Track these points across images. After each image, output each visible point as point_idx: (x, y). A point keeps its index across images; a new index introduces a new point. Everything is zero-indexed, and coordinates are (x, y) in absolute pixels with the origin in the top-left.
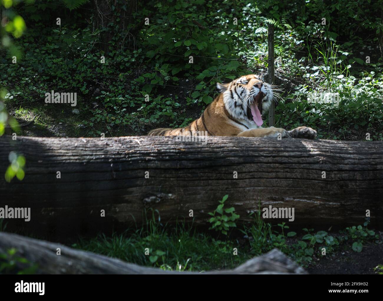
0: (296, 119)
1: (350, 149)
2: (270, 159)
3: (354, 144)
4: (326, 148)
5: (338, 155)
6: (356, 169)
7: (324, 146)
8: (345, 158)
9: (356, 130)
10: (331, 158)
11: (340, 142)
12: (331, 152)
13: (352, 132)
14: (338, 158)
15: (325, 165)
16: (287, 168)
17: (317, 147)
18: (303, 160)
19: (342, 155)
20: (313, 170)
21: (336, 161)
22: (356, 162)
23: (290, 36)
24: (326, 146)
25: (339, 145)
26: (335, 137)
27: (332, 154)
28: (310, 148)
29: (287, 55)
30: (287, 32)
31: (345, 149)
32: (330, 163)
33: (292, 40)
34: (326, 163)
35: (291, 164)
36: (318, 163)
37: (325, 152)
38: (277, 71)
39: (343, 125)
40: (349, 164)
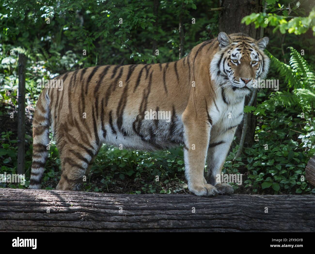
0: (50, 166)
1: (116, 203)
2: (21, 215)
3: (121, 197)
4: (89, 203)
5: (102, 210)
6: (124, 227)
7: (87, 199)
8: (111, 214)
9: (121, 180)
10: (93, 213)
11: (106, 195)
12: (95, 207)
13: (116, 182)
14: (102, 214)
15: (88, 223)
16: (41, 226)
17: (78, 201)
18: (61, 216)
19: (107, 211)
20: (72, 228)
21: (100, 218)
22: (124, 219)
23: (42, 69)
24: (89, 200)
25: (104, 198)
26: (97, 189)
27: (96, 209)
28: (70, 202)
29: (39, 90)
30: (39, 64)
31: (111, 203)
32: (93, 219)
33: (45, 73)
34: (88, 220)
35: (46, 221)
36: (78, 219)
37: (87, 206)
38: (27, 110)
39: (106, 175)
40: (115, 221)
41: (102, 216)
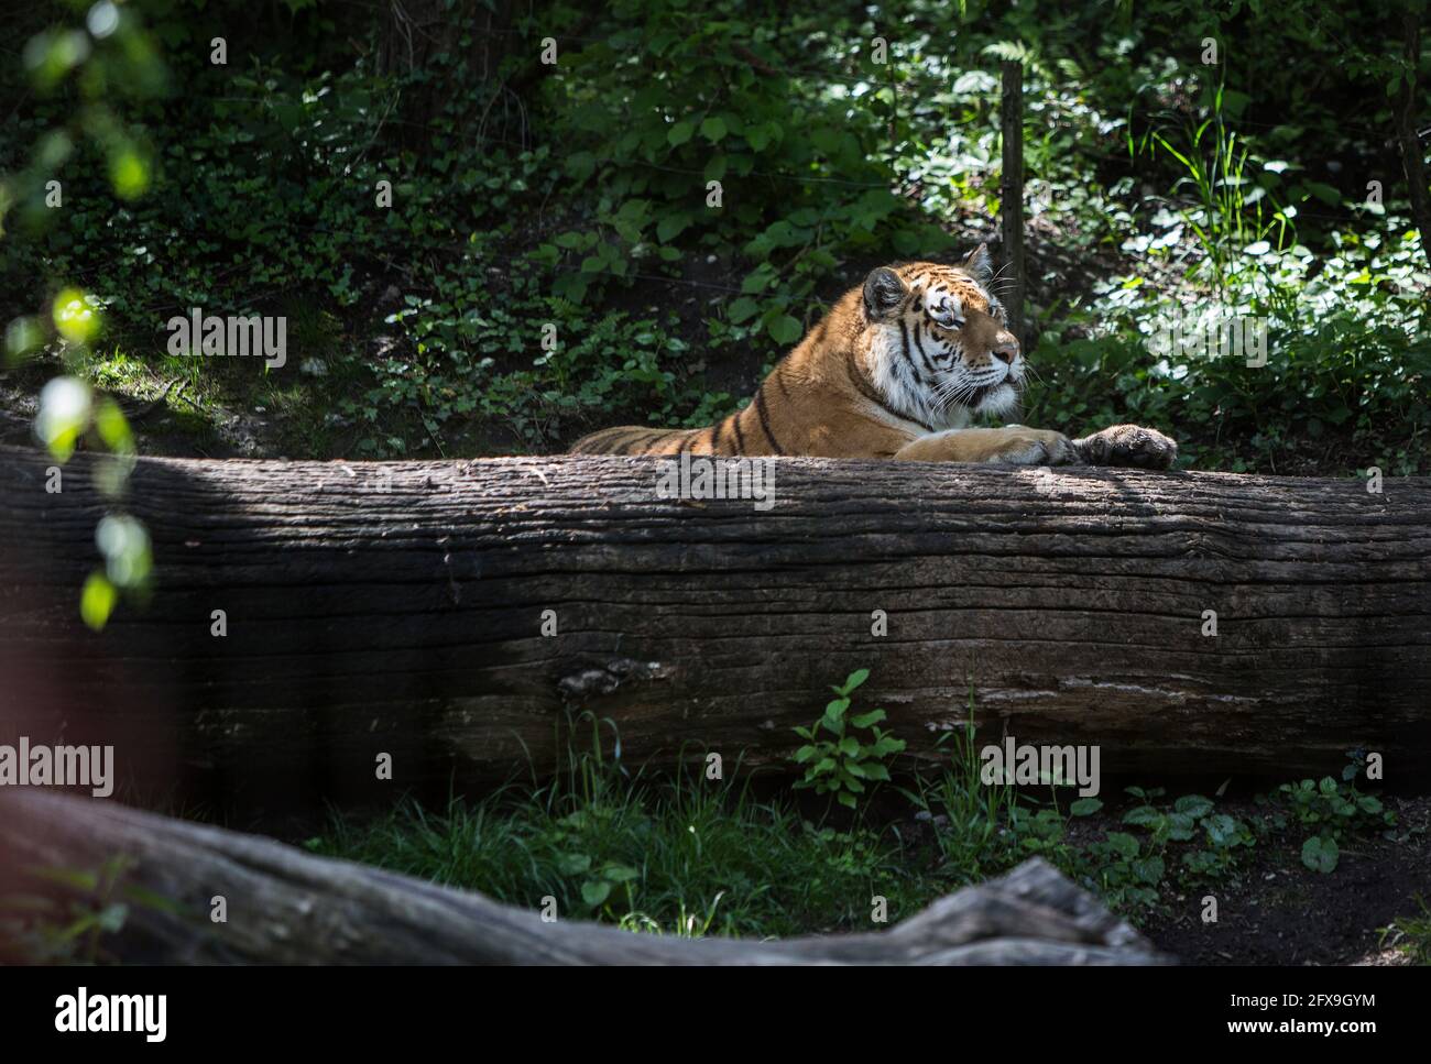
0: (1100, 398)
1: (1293, 504)
2: (1010, 541)
3: (1309, 487)
4: (1210, 503)
5: (1252, 527)
6: (1317, 576)
7: (1203, 494)
8: (1277, 536)
9: (1314, 439)
10: (1224, 535)
11: (1261, 480)
12: (1228, 516)
13: (1299, 444)
14: (1252, 539)
15: (1207, 564)
16: (1069, 572)
17: (1177, 498)
18: (1129, 544)
19: (1265, 528)
20: (1162, 581)
21: (1245, 548)
22: (1317, 553)
23: (1076, 105)
24: (1209, 495)
25: (1256, 490)
26: (1239, 464)
27: (1231, 524)
28: (1153, 501)
29: (1066, 169)
30: (1067, 90)
31: (1277, 504)
32: (1224, 553)
33: (1087, 117)
34: (1209, 557)
35: (1084, 559)
36: (1179, 554)
37: (1206, 514)
38: (1032, 229)
39: (1267, 422)
40: (1291, 559)
41: (1250, 544)
